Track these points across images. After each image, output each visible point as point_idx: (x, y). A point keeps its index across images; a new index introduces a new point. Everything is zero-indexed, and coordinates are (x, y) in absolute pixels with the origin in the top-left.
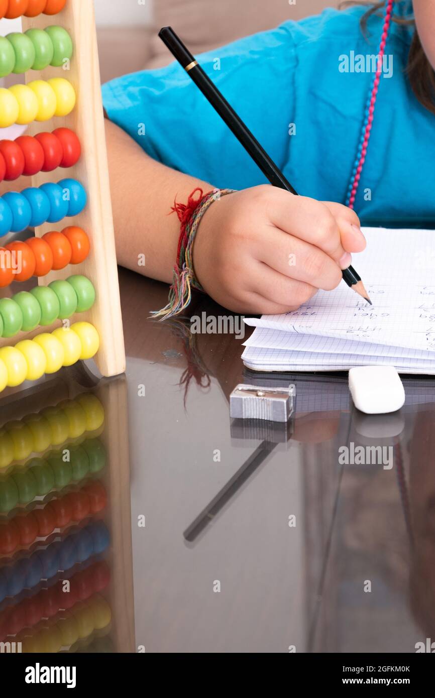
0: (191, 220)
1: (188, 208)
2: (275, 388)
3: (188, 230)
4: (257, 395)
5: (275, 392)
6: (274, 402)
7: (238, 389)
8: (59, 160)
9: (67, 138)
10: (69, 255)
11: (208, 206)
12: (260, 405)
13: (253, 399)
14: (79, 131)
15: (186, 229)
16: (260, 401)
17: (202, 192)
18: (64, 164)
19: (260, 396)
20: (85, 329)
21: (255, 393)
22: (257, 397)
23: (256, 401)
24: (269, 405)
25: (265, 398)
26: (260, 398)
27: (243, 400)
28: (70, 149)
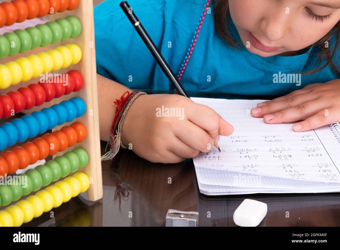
0: (123, 108)
1: (121, 102)
2: (189, 212)
3: (121, 114)
4: (180, 217)
5: (189, 214)
6: (190, 221)
7: (169, 213)
8: (73, 89)
9: (76, 76)
10: (76, 138)
11: (134, 100)
12: (182, 222)
13: (178, 219)
14: (82, 72)
15: (120, 113)
16: (182, 220)
17: (129, 93)
18: (75, 90)
19: (182, 217)
20: (83, 177)
21: (179, 215)
22: (181, 218)
23: (180, 221)
24: (187, 222)
25: (185, 219)
26: (182, 219)
27: (173, 220)
28: (78, 82)
